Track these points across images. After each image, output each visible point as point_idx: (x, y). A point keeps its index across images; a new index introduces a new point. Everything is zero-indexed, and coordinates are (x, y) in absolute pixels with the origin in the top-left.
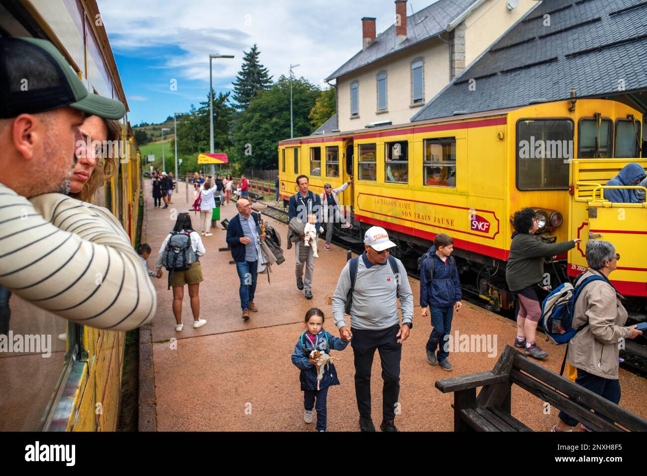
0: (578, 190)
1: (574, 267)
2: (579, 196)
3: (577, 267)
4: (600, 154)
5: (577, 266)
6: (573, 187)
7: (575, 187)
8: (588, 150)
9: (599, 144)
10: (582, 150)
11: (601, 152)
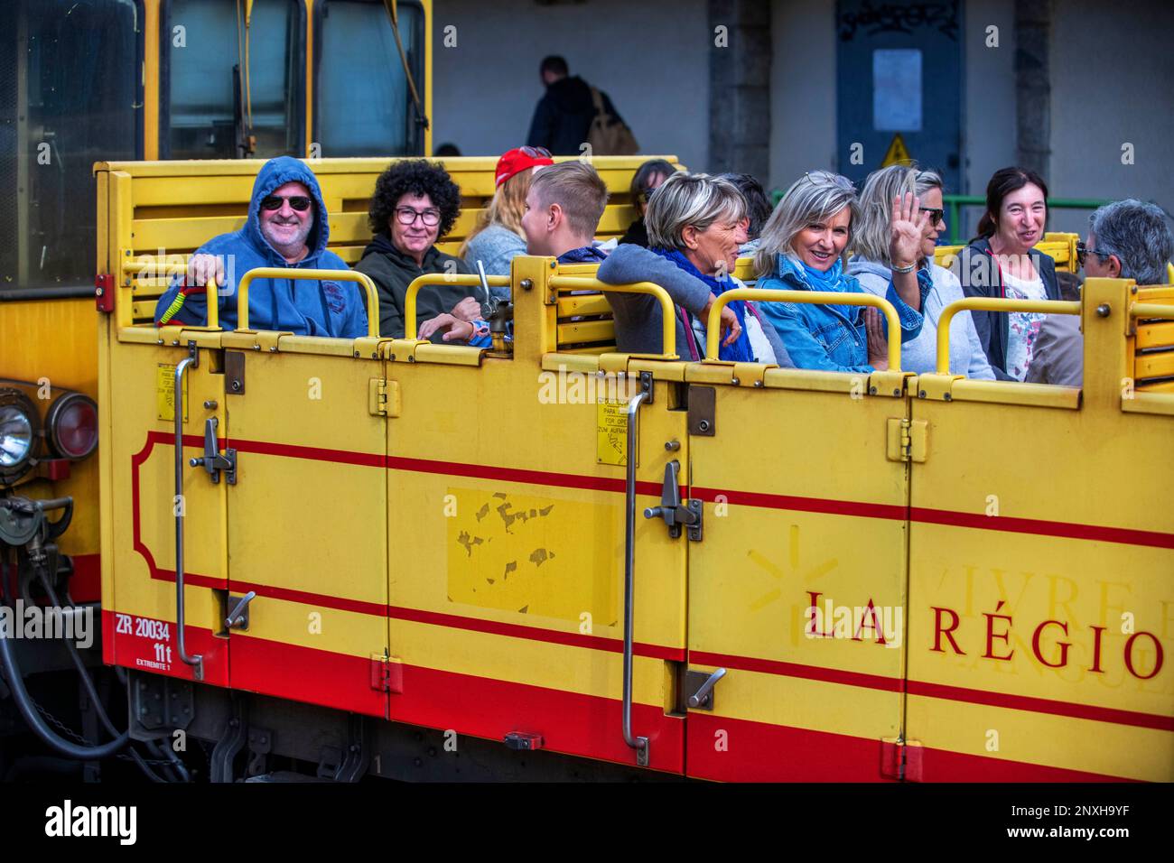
0: (130, 293)
1: (124, 627)
2: (137, 321)
3: (135, 626)
4: (253, 139)
5: (134, 618)
6: (108, 283)
7: (120, 279)
8: (206, 120)
9: (248, 97)
10: (180, 121)
11: (258, 130)
